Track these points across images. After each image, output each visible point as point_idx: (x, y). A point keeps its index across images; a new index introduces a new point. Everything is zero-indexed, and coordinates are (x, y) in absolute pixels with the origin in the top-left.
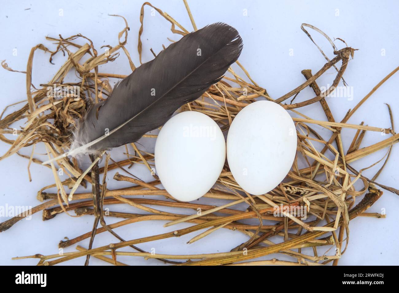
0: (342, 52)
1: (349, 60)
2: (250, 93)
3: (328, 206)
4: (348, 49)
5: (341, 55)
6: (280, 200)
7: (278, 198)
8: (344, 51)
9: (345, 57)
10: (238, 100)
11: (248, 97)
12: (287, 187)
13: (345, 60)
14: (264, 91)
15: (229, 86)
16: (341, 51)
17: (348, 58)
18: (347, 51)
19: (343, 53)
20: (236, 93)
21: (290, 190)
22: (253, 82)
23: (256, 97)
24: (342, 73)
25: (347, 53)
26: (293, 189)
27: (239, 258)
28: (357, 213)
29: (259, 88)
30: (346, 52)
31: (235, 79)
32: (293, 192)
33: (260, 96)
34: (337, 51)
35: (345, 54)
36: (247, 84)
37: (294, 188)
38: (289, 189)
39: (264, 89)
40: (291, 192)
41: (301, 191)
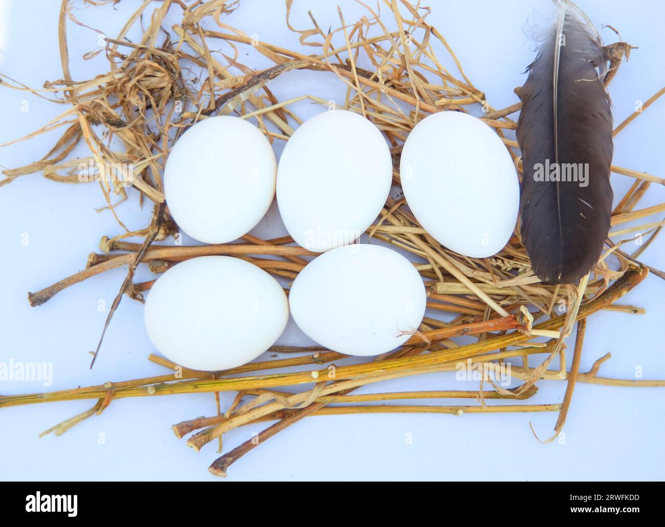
0: (612, 49)
1: (621, 62)
2: (458, 96)
3: (559, 292)
4: (622, 45)
5: (609, 54)
6: (485, 279)
7: (482, 274)
8: (615, 47)
9: (616, 58)
10: (437, 104)
11: (452, 102)
12: (498, 260)
13: (615, 62)
14: (481, 95)
15: (426, 81)
16: (610, 47)
17: (620, 60)
18: (620, 48)
19: (614, 50)
20: (434, 93)
21: (502, 265)
22: (465, 79)
23: (467, 103)
24: (608, 82)
25: (620, 51)
26: (506, 263)
27: (411, 361)
28: (606, 300)
29: (475, 89)
30: (617, 49)
31: (437, 69)
32: (507, 268)
33: (476, 102)
34: (604, 46)
35: (616, 53)
36: (456, 80)
37: (509, 262)
38: (499, 263)
39: (481, 93)
40: (504, 268)
41: (518, 266)
